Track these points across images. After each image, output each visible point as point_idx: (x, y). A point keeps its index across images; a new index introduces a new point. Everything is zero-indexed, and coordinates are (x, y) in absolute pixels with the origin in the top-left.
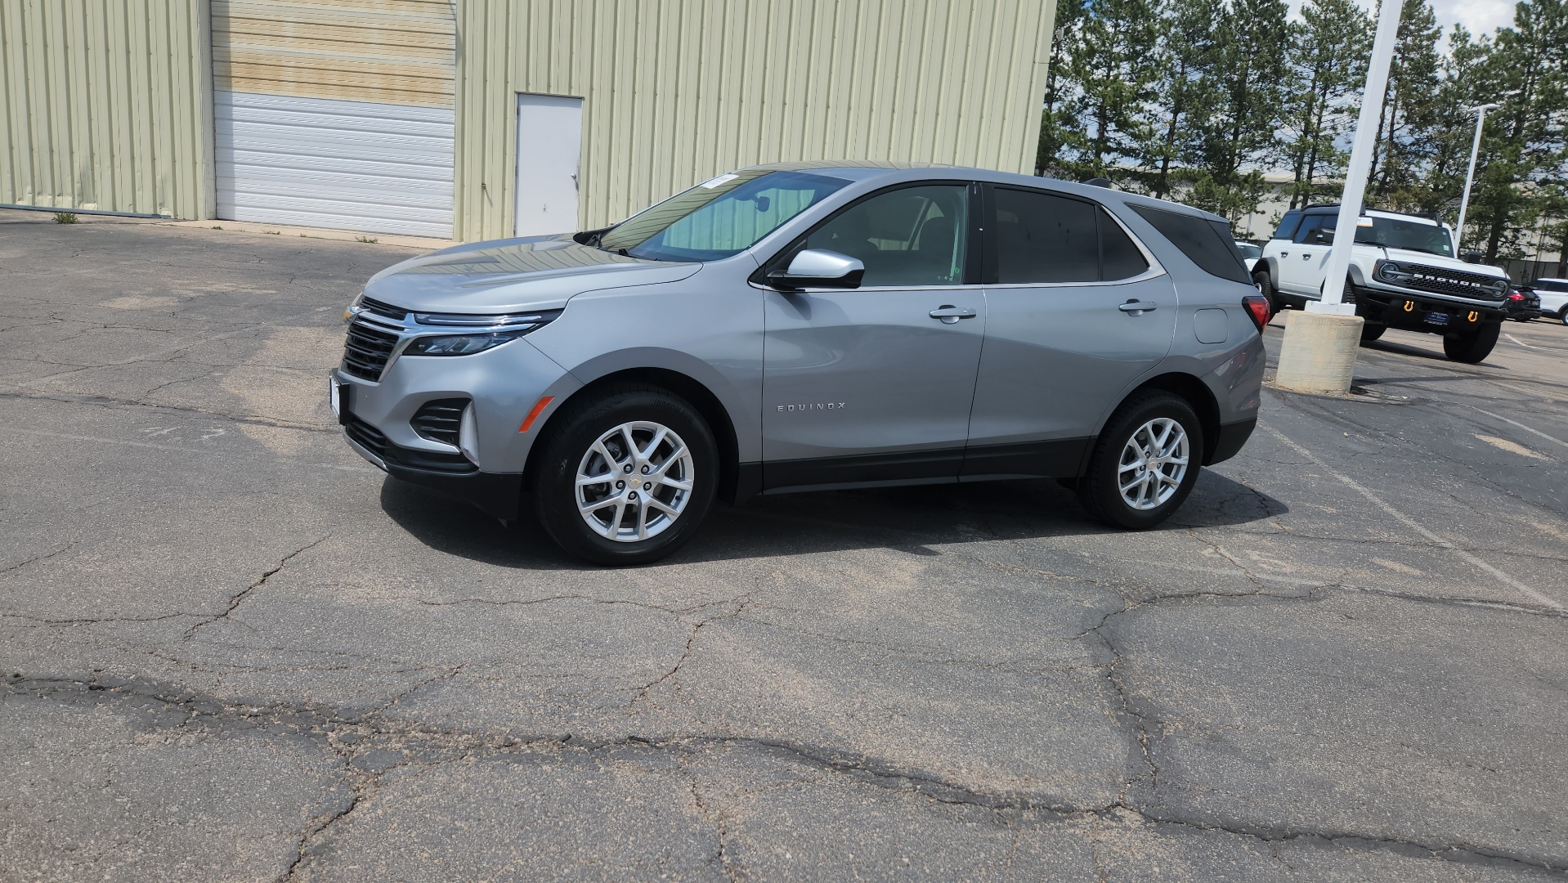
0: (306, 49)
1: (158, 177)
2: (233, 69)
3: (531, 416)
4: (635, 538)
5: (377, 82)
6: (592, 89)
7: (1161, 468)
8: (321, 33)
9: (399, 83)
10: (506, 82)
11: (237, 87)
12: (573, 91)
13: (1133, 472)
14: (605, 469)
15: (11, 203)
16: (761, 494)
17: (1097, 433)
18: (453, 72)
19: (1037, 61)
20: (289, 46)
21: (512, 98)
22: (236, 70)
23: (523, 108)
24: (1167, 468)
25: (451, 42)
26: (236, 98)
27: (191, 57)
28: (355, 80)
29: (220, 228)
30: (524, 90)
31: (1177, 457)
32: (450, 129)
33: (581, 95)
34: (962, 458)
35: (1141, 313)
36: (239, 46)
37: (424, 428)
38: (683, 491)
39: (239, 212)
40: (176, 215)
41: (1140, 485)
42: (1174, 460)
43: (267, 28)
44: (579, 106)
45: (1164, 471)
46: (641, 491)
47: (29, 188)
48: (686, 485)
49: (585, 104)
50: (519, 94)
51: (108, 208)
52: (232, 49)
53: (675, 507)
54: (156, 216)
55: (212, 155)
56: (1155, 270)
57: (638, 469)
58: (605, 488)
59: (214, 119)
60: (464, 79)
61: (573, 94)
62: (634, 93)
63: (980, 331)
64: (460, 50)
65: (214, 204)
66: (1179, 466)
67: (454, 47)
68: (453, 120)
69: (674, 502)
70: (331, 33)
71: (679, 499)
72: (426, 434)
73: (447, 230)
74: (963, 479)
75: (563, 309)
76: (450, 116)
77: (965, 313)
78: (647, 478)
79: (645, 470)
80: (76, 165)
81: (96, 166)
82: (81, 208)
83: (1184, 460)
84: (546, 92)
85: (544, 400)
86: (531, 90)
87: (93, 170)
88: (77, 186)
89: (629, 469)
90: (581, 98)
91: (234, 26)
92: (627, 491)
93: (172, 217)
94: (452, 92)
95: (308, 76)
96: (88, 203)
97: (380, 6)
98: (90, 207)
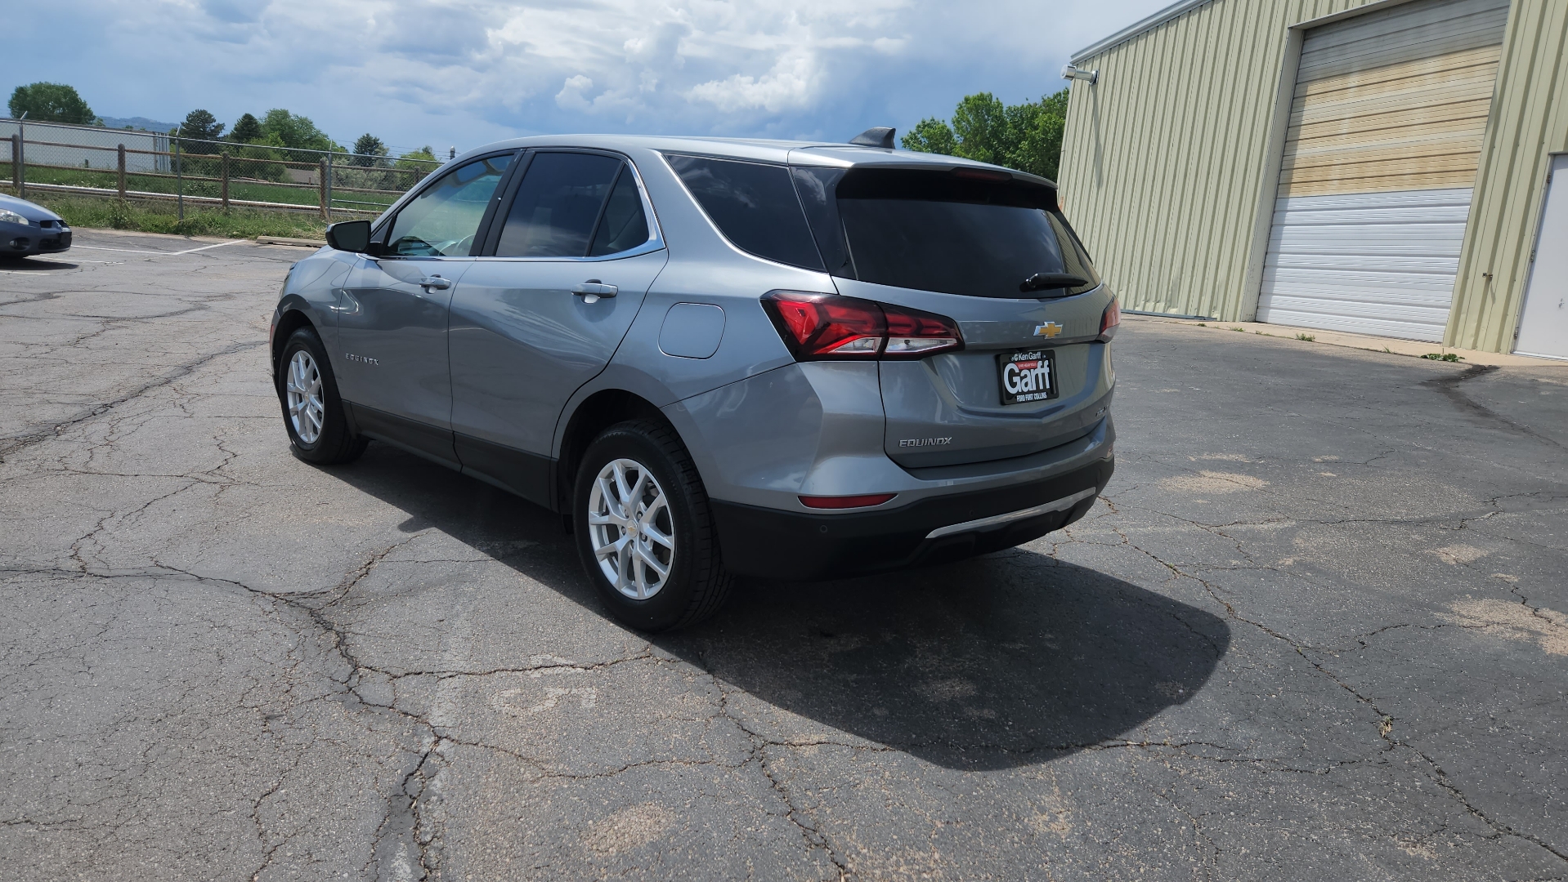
0: (1356, 144)
1: (1217, 283)
2: (1295, 175)
5: (1411, 167)
8: (1372, 123)
9: (1432, 165)
10: (1541, 144)
11: (1294, 191)
15: (1132, 309)
18: (1482, 143)
20: (1341, 144)
21: (1545, 162)
22: (1297, 176)
23: (1557, 173)
25: (1484, 108)
26: (1293, 203)
27: (1259, 170)
28: (1391, 168)
29: (1241, 330)
30: (1561, 150)
32: (1463, 212)
36: (1304, 152)
40: (1222, 315)
43: (1327, 129)
47: (1144, 297)
50: (1554, 156)
51: (1182, 313)
52: (1297, 157)
54: (1209, 318)
55: (1262, 260)
59: (1271, 226)
60: (1492, 149)
64: (1494, 117)
65: (1255, 306)
67: (1487, 113)
68: (1469, 200)
70: (1383, 122)
73: (1439, 332)
76: (1467, 196)
80: (1172, 276)
81: (1182, 277)
82: (1168, 312)
87: (1180, 279)
88: (1170, 293)
91: (1304, 133)
93: (1218, 319)
94: (1476, 166)
95: (1352, 171)
96: (1173, 307)
97: (1431, 83)
98: (1173, 311)
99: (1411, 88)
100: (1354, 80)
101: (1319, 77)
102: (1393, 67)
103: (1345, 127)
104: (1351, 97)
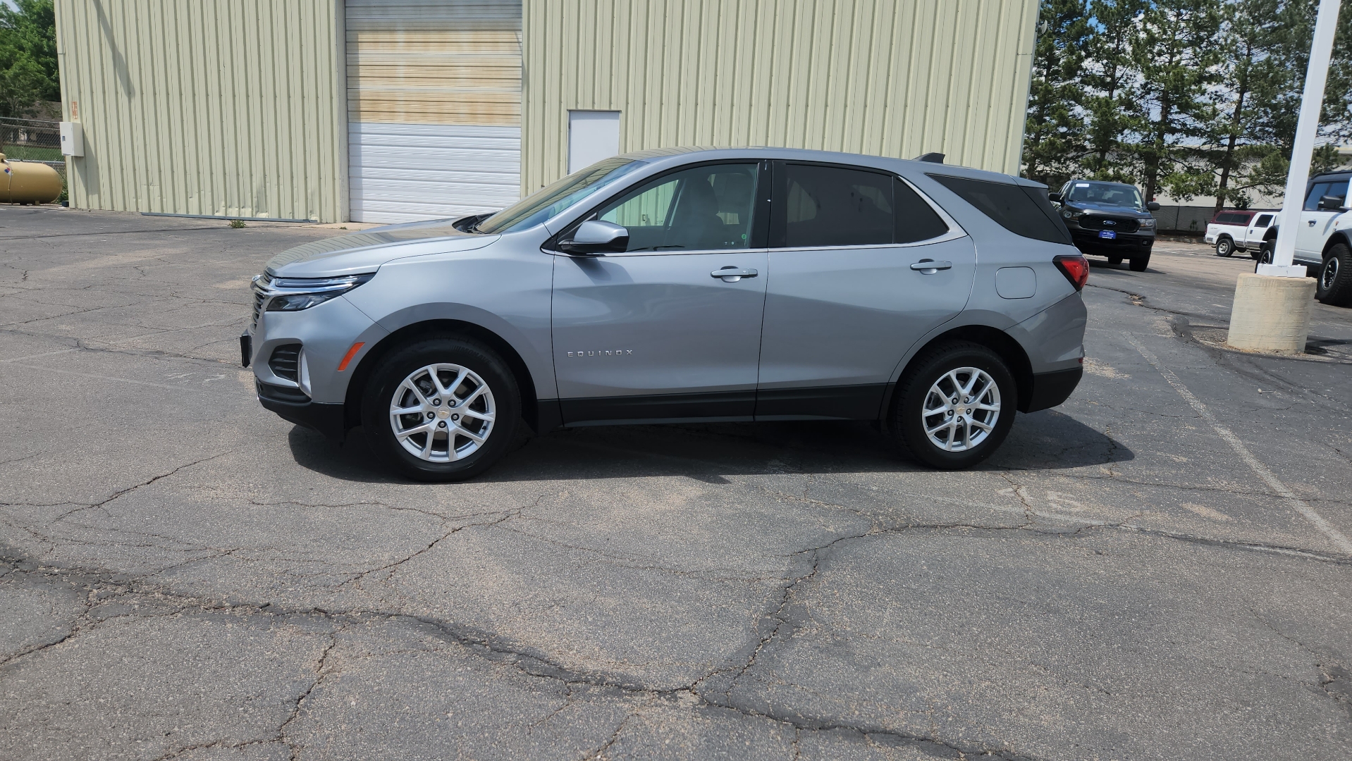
0: (412, 86)
1: (309, 191)
2: (361, 105)
3: (347, 358)
4: (446, 460)
5: (464, 109)
6: (627, 103)
7: (972, 414)
8: (423, 72)
9: (481, 109)
10: (560, 102)
11: (364, 118)
12: (612, 106)
13: (941, 416)
14: (416, 402)
15: (211, 214)
16: (562, 426)
17: (895, 379)
18: (519, 97)
19: (1020, 52)
20: (401, 85)
21: (565, 115)
22: (364, 106)
23: (573, 122)
24: (979, 415)
25: (518, 73)
26: (364, 128)
27: (331, 98)
28: (447, 107)
29: (345, 229)
30: (574, 108)
31: (988, 404)
32: (517, 143)
33: (618, 109)
34: (754, 399)
35: (935, 271)
36: (367, 87)
37: (278, 368)
38: (488, 422)
39: (366, 216)
40: (321, 219)
41: (948, 429)
42: (983, 406)
43: (385, 72)
44: (618, 118)
45: (975, 417)
46: (449, 421)
47: (223, 203)
48: (489, 417)
49: (622, 116)
50: (570, 111)
51: (275, 216)
52: (361, 90)
53: (481, 436)
54: (307, 221)
55: (347, 173)
56: (954, 231)
57: (445, 403)
58: (419, 418)
59: (348, 144)
60: (528, 102)
61: (613, 108)
62: (662, 104)
63: (762, 289)
64: (525, 79)
65: (347, 210)
66: (993, 412)
67: (520, 77)
68: (519, 136)
69: (481, 431)
70: (434, 72)
71: (485, 428)
72: (279, 373)
74: (759, 418)
75: (375, 273)
76: (518, 132)
77: (745, 272)
78: (454, 410)
79: (451, 404)
80: (254, 184)
81: (268, 185)
82: (257, 217)
83: (996, 407)
84: (591, 108)
85: (356, 345)
86: (580, 107)
87: (265, 187)
88: (255, 200)
89: (438, 402)
90: (619, 112)
91: (362, 72)
92: (437, 420)
93: (319, 221)
94: (519, 113)
95: (415, 107)
96: (262, 212)
97: (467, 49)
98: (263, 215)
99: (450, 51)
100: (401, 37)
101: (366, 28)
102: (433, 32)
103: (401, 72)
104: (401, 49)
